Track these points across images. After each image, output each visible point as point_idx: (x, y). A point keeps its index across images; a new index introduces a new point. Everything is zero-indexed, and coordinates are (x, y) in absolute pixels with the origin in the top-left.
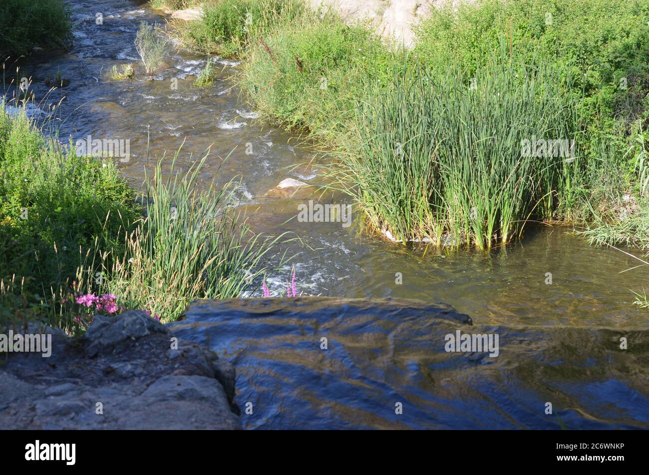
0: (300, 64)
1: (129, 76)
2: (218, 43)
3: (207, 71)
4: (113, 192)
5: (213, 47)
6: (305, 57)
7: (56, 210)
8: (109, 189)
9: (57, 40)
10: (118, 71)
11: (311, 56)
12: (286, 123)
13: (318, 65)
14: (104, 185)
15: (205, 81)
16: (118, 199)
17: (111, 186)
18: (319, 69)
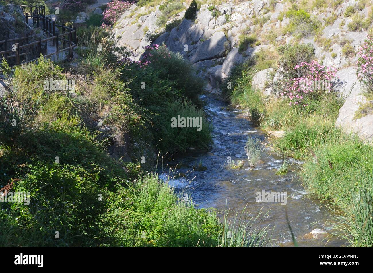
0: (331, 165)
1: (240, 167)
2: (293, 151)
3: (284, 166)
4: (213, 230)
5: (290, 153)
6: (334, 161)
7: (177, 238)
8: (211, 228)
9: (203, 145)
10: (235, 164)
11: (338, 160)
12: (322, 198)
13: (341, 165)
14: (208, 226)
15: (282, 172)
16: (215, 234)
17: (212, 227)
18: (342, 168)
